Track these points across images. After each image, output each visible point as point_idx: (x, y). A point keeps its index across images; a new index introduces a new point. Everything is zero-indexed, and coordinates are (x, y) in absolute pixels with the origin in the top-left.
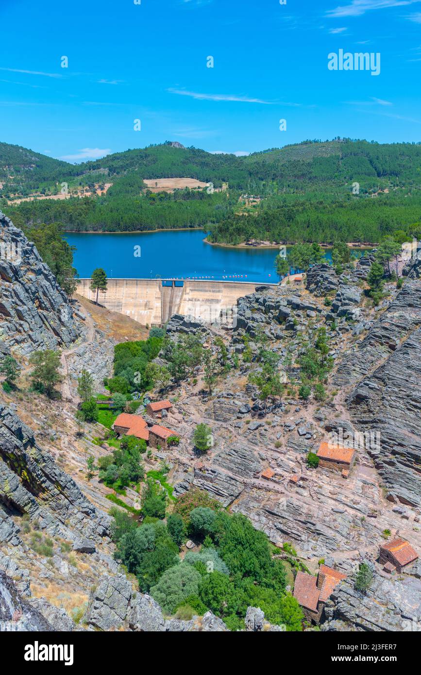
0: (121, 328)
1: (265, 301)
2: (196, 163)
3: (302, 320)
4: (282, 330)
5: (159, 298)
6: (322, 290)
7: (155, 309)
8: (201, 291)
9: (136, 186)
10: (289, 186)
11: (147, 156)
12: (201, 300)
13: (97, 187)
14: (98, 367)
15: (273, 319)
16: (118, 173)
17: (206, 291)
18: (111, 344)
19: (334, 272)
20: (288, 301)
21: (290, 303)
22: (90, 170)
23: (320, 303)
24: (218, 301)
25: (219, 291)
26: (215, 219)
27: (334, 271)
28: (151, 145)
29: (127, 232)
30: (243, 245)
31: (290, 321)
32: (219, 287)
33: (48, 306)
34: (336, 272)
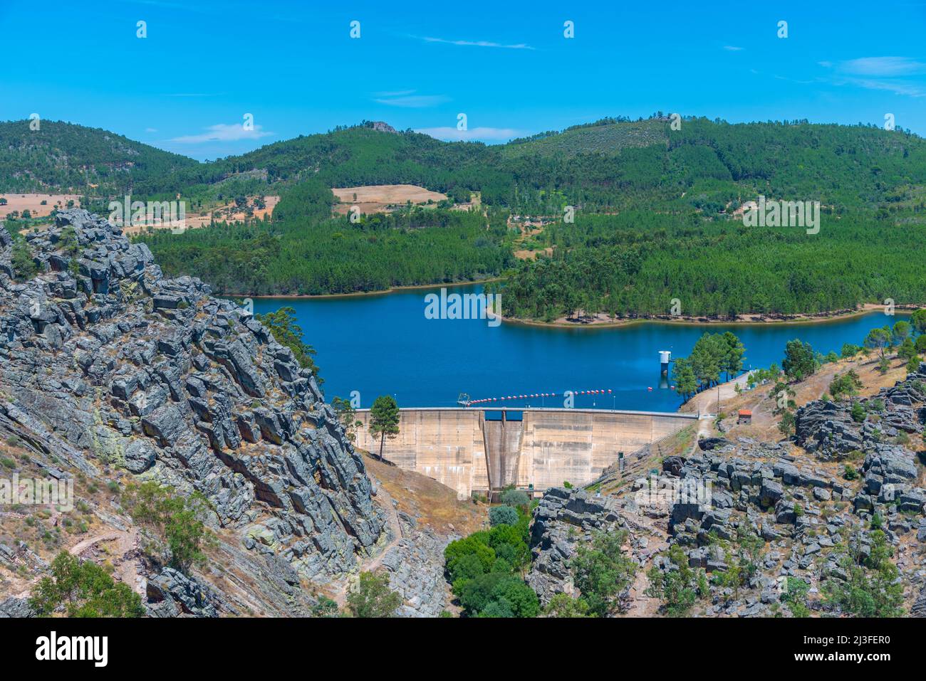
0: (435, 505)
1: (730, 469)
2: (419, 158)
3: (808, 505)
4: (770, 523)
5: (480, 442)
6: (832, 449)
7: (475, 463)
8: (554, 427)
9: (321, 202)
10: (586, 198)
11: (333, 147)
12: (555, 444)
13: (250, 203)
14: (426, 590)
15: (749, 502)
16: (285, 177)
17: (563, 428)
18: (431, 540)
19: (849, 417)
20: (775, 470)
21: (779, 473)
22: (234, 172)
23: (833, 471)
24: (585, 446)
25: (586, 428)
26: (484, 266)
27: (848, 415)
28: (338, 128)
29: (341, 295)
30: (562, 322)
31: (786, 508)
32: (586, 421)
33: (336, 481)
34: (853, 416)
